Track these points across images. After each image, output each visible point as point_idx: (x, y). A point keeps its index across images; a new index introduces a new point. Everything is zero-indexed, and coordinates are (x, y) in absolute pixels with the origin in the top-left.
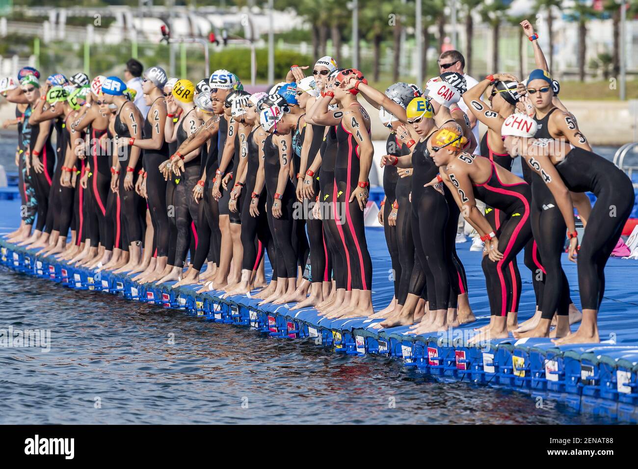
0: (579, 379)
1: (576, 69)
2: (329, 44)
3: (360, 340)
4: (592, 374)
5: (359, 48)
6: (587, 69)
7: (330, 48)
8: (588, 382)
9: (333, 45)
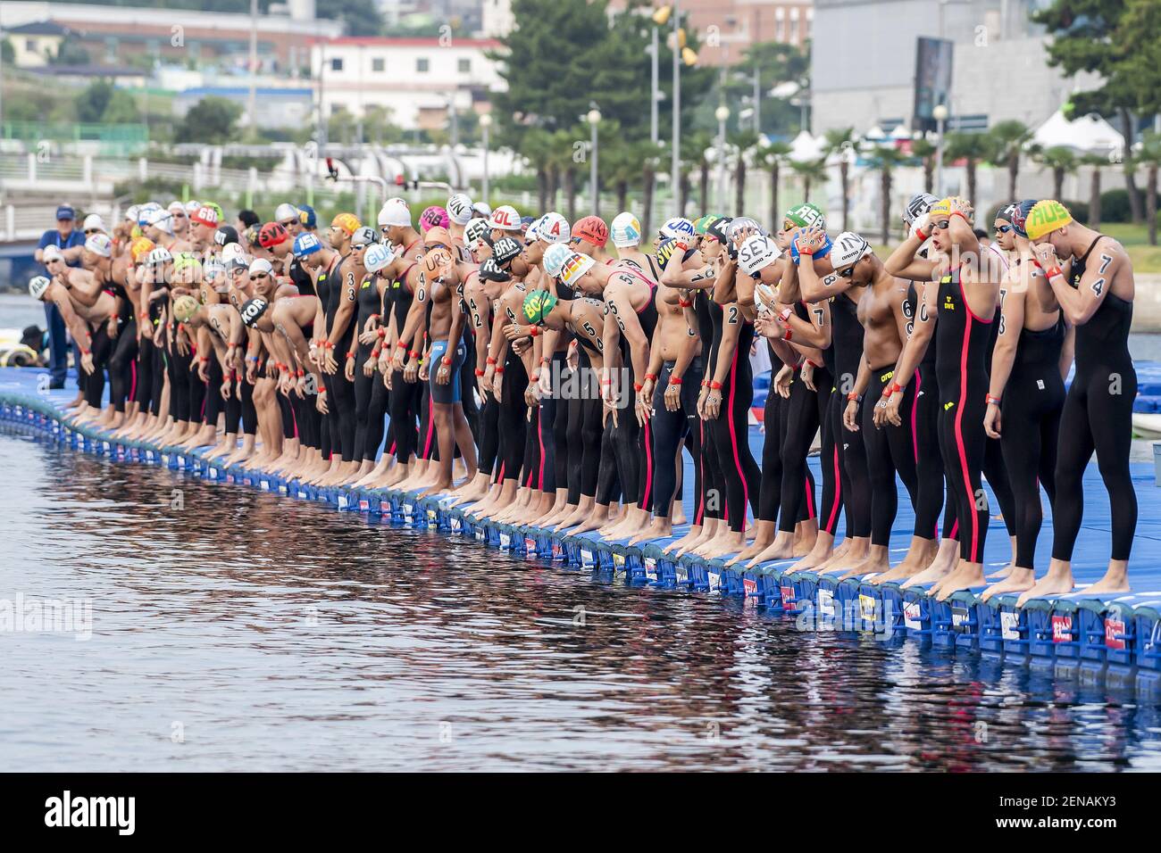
0: (951, 626)
1: (878, 230)
2: (560, 193)
3: (650, 563)
4: (967, 619)
5: (598, 200)
6: (892, 231)
7: (561, 200)
8: (962, 628)
9: (564, 197)
